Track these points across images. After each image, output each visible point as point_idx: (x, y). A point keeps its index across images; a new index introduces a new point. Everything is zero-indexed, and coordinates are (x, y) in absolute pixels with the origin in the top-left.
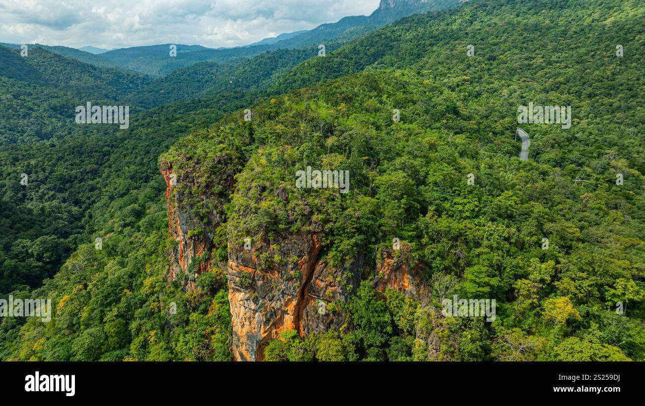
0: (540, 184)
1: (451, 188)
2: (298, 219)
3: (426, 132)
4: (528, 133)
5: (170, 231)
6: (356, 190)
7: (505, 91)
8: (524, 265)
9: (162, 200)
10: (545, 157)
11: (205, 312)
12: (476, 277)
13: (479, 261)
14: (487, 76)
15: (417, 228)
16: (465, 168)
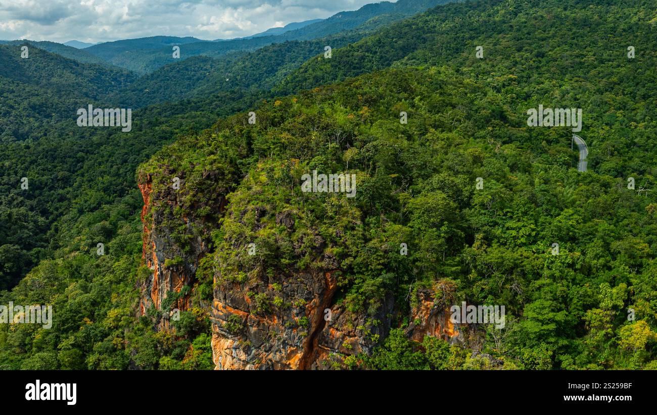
0: (603, 197)
1: (502, 209)
2: (306, 252)
3: (468, 142)
4: (585, 139)
5: (144, 257)
6: (382, 216)
7: (557, 92)
8: (593, 293)
9: (137, 219)
10: (605, 166)
11: (180, 357)
12: (539, 314)
13: (540, 295)
14: (536, 75)
15: (462, 262)
16: (516, 184)
